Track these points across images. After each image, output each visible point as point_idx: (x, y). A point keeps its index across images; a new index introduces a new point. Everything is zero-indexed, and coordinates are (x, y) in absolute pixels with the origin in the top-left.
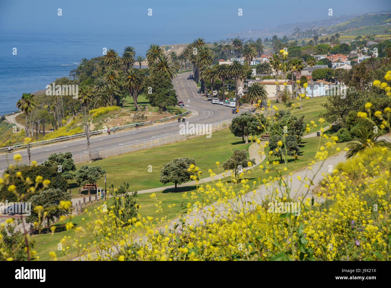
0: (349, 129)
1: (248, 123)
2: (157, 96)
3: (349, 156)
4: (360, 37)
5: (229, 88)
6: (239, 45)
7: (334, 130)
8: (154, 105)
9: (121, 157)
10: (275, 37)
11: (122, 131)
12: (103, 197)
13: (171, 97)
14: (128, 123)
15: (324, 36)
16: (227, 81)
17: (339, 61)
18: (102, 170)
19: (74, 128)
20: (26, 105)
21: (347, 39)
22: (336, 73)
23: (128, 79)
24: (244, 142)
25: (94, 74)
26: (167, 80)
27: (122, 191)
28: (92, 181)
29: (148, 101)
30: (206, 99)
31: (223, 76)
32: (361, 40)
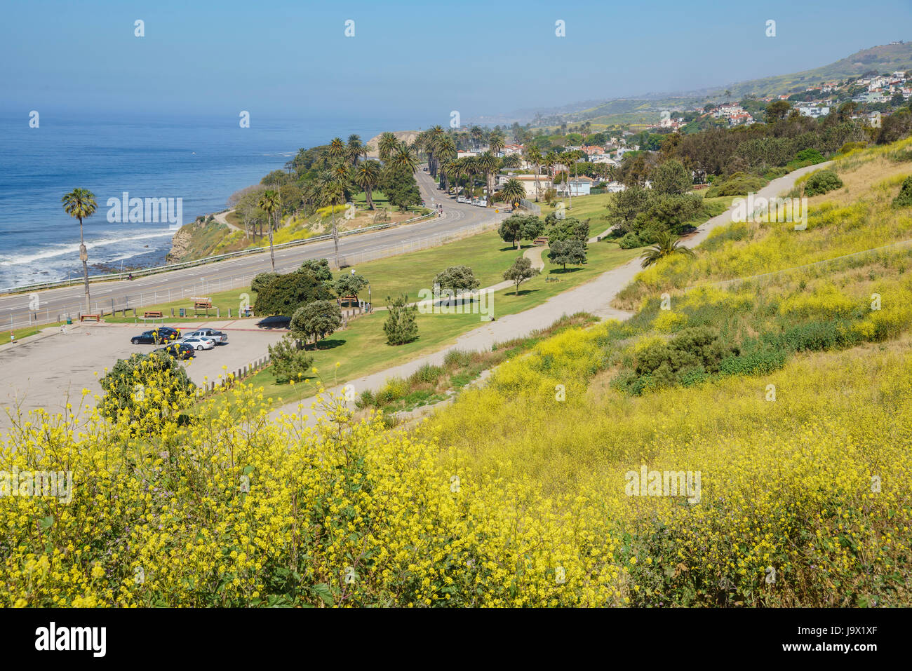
0: (637, 234)
1: (522, 226)
2: (398, 193)
3: (645, 265)
4: (613, 126)
5: (476, 185)
6: (479, 133)
7: (617, 234)
8: (394, 204)
9: (370, 264)
10: (516, 124)
11: (364, 235)
12: (367, 310)
13: (413, 194)
14: (369, 225)
15: (570, 124)
16: (474, 176)
17: (595, 154)
18: (364, 279)
19: (299, 230)
20: (269, 204)
21: (598, 128)
22: (598, 167)
23: (362, 174)
24: (515, 248)
25: (315, 166)
26: (409, 175)
27: (399, 304)
28: (354, 293)
29: (386, 198)
30: (449, 197)
31: (471, 171)
32: (614, 129)
